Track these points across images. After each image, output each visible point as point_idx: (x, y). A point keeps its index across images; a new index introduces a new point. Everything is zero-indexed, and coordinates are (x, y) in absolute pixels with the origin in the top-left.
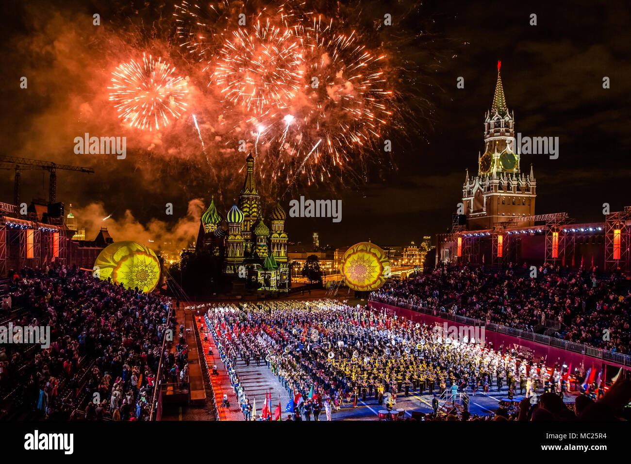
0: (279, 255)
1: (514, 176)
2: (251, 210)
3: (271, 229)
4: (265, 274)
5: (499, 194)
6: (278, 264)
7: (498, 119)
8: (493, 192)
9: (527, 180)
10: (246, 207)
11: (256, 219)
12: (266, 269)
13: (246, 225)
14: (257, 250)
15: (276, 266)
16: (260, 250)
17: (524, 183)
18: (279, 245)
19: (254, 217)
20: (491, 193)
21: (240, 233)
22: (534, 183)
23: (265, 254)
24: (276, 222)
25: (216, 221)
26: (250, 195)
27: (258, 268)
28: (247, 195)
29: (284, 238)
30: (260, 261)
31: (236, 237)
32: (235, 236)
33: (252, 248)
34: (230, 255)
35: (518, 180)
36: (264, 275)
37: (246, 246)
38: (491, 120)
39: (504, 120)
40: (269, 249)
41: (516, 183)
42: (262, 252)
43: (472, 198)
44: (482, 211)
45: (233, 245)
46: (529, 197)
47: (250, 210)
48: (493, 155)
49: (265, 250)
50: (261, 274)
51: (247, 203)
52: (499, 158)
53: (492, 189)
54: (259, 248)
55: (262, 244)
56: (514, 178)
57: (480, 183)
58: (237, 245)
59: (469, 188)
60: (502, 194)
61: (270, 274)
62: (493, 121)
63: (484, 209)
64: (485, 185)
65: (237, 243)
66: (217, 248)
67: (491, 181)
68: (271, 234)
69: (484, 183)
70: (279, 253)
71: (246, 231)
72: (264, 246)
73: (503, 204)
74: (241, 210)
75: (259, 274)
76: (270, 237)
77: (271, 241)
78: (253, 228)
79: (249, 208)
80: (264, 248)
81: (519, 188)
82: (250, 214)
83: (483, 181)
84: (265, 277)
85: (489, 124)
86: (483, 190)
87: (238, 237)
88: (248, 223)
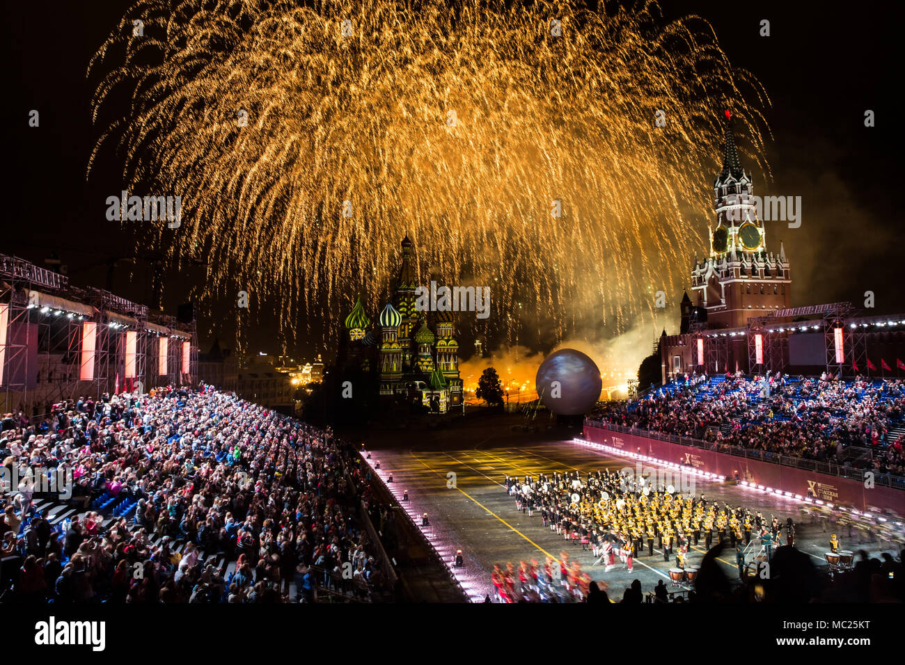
0: (447, 368)
1: (760, 255)
2: (410, 310)
3: (436, 335)
4: (432, 394)
5: (742, 281)
6: (448, 380)
7: (732, 182)
8: (733, 278)
9: (777, 261)
10: (403, 306)
11: (416, 321)
12: (432, 388)
13: (404, 330)
14: (420, 363)
15: (445, 384)
16: (422, 362)
17: (774, 265)
18: (447, 355)
19: (413, 318)
20: (731, 279)
21: (396, 341)
22: (787, 265)
23: (429, 368)
24: (442, 325)
25: (363, 325)
26: (407, 289)
27: (422, 386)
28: (404, 289)
29: (454, 345)
30: (425, 377)
31: (392, 346)
32: (391, 344)
33: (412, 360)
34: (384, 369)
35: (765, 261)
36: (430, 396)
37: (404, 358)
38: (723, 184)
39: (739, 184)
40: (435, 361)
41: (763, 265)
42: (426, 365)
43: (704, 287)
44: (720, 303)
45: (388, 357)
46: (783, 283)
47: (408, 310)
48: (730, 229)
49: (429, 362)
50: (427, 394)
51: (404, 300)
52: (737, 233)
53: (732, 274)
54: (422, 359)
55: (425, 354)
56: (760, 259)
57: (715, 266)
58: (393, 357)
59: (699, 274)
60: (746, 281)
61: (439, 394)
62: (726, 185)
63: (723, 301)
64: (722, 268)
65: (394, 353)
66: (367, 361)
67: (729, 264)
68: (436, 341)
69: (720, 266)
70: (448, 365)
71: (404, 338)
72: (428, 356)
73: (748, 293)
74: (397, 309)
75: (424, 395)
76: (435, 345)
77: (437, 350)
78: (413, 334)
79: (406, 307)
80: (428, 360)
81: (767, 272)
82: (408, 316)
83: (718, 264)
84: (431, 398)
85: (720, 190)
86: (719, 276)
87: (394, 345)
88: (406, 327)
